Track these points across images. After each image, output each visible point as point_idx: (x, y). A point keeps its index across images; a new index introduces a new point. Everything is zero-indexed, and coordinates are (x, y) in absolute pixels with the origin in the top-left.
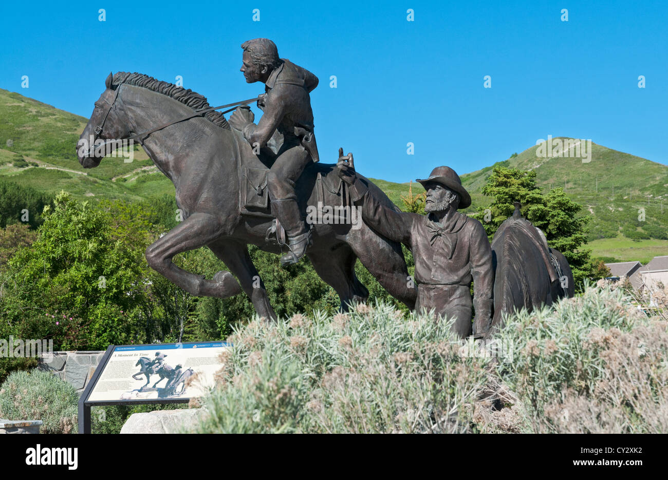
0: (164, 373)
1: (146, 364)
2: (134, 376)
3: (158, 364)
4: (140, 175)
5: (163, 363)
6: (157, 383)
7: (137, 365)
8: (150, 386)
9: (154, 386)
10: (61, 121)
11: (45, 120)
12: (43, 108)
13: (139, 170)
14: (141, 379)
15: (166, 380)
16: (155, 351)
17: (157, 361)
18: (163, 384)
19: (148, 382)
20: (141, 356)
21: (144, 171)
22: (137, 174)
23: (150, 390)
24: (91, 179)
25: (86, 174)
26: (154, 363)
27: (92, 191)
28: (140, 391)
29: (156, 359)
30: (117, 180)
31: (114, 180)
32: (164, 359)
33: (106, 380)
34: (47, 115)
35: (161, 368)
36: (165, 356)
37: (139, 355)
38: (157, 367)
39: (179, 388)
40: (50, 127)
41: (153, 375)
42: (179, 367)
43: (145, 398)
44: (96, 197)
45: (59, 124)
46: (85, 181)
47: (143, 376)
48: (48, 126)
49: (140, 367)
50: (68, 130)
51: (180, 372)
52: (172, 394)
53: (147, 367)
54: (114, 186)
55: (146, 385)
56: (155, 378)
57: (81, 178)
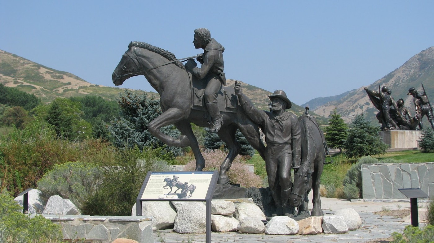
0: (179, 186)
1: (169, 181)
2: (164, 187)
3: (175, 182)
4: (65, 89)
5: (178, 181)
6: (176, 191)
7: (164, 182)
8: (173, 192)
9: (175, 193)
10: (33, 66)
11: (26, 66)
12: (26, 61)
13: (64, 87)
14: (168, 189)
15: (180, 190)
16: (173, 175)
17: (174, 180)
18: (179, 191)
19: (172, 190)
20: (166, 177)
21: (66, 87)
22: (63, 88)
23: (173, 194)
24: (45, 89)
25: (43, 88)
26: (173, 181)
27: (45, 94)
28: (168, 194)
29: (174, 179)
30: (55, 90)
31: (54, 90)
32: (178, 179)
33: (149, 189)
34: (28, 64)
35: (177, 184)
36: (178, 178)
37: (164, 177)
38: (175, 183)
39: (188, 194)
40: (28, 69)
41: (174, 187)
42: (186, 183)
43: (171, 198)
44: (47, 97)
45: (32, 68)
46: (42, 90)
47: (168, 187)
48: (27, 68)
49: (166, 183)
50: (36, 70)
51: (187, 186)
52: (185, 197)
53: (170, 183)
54: (54, 93)
55: (171, 192)
56: (175, 188)
57: (40, 89)
